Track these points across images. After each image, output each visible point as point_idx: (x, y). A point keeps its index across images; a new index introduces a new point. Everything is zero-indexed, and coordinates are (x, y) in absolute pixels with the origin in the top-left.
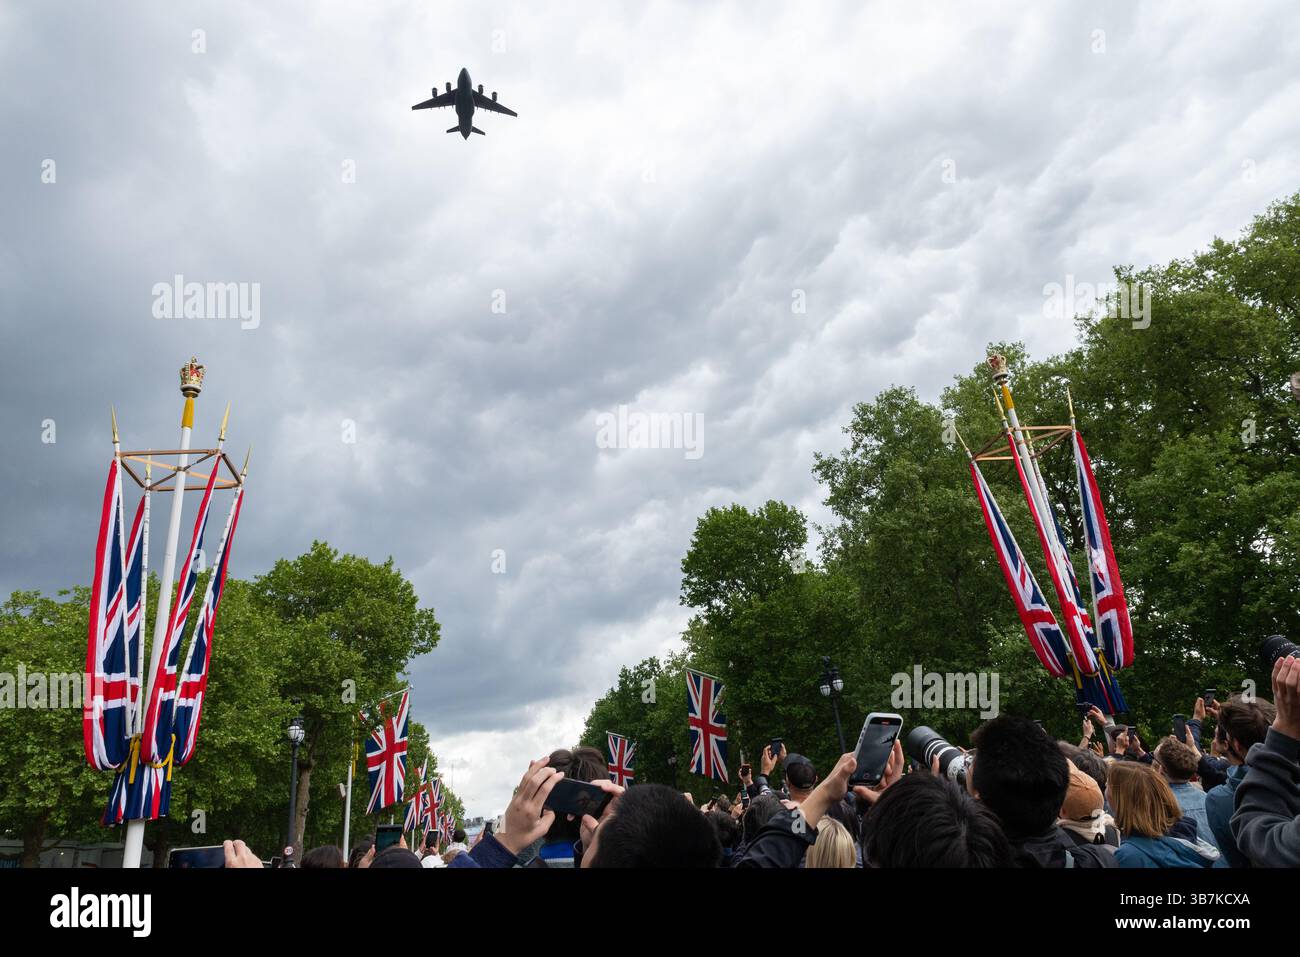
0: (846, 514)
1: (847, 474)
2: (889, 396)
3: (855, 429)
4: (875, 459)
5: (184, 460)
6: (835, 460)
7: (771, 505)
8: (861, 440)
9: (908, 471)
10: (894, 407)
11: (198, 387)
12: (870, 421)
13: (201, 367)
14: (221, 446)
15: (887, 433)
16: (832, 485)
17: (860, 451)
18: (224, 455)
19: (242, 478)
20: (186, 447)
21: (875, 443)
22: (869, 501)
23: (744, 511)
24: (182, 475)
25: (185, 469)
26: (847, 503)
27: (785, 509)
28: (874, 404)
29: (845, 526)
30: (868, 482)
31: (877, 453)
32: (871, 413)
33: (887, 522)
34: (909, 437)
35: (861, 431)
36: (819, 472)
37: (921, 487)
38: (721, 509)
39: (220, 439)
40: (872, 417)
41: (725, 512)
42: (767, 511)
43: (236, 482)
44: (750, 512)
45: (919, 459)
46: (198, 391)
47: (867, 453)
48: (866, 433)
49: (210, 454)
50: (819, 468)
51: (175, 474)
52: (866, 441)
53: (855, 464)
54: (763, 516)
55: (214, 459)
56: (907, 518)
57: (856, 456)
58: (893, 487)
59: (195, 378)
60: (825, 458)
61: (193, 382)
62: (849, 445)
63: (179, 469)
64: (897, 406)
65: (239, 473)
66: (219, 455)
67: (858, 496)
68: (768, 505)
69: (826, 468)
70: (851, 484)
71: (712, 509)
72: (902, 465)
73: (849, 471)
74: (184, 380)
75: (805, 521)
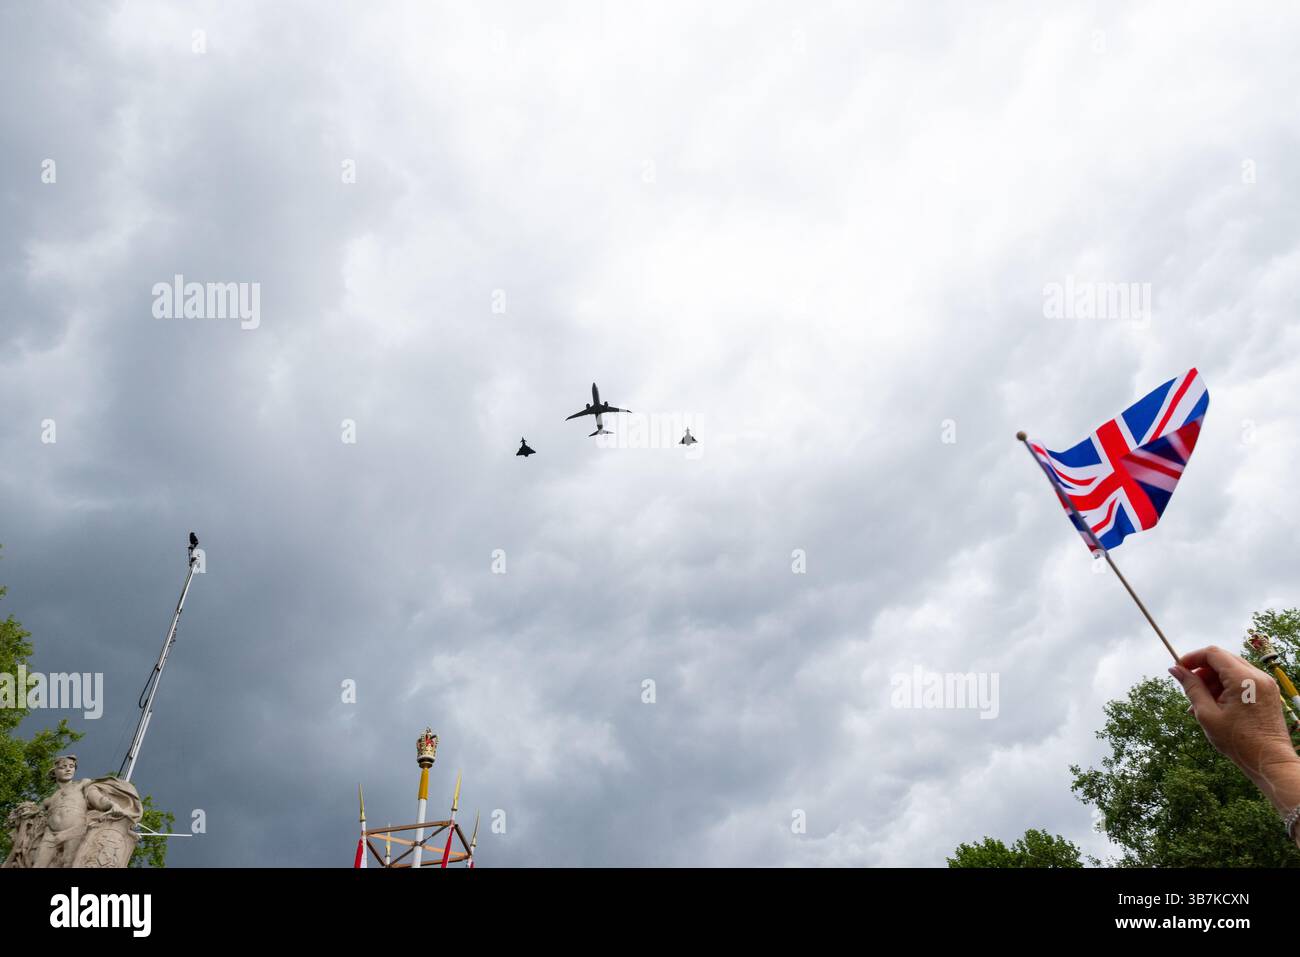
0: (1126, 841)
1: (1117, 791)
2: (1144, 691)
3: (1112, 733)
4: (1146, 769)
5: (420, 834)
6: (1098, 774)
7: (1032, 835)
8: (1123, 746)
9: (1192, 782)
10: (1154, 703)
11: (432, 757)
12: (1127, 721)
13: (434, 737)
14: (455, 817)
15: (1153, 736)
16: (1101, 805)
17: (1126, 760)
18: (456, 826)
19: (472, 848)
20: (422, 821)
21: (1140, 748)
22: (1152, 823)
23: (1001, 846)
24: (419, 850)
25: (421, 844)
26: (1125, 828)
27: (1050, 840)
28: (1127, 700)
29: (1129, 858)
30: (1144, 798)
31: (1147, 760)
32: (1127, 711)
33: (1183, 850)
34: (1182, 737)
35: (1119, 734)
36: (1081, 790)
37: (1214, 801)
38: (972, 846)
39: (453, 810)
40: (1128, 716)
41: (979, 849)
42: (1029, 844)
43: (467, 854)
44: (1008, 847)
45: (1202, 764)
46: (431, 761)
47: (1135, 761)
48: (1126, 736)
49: (444, 825)
50: (1080, 784)
51: (412, 850)
52: (1129, 746)
53: (1123, 777)
54: (1024, 850)
55: (447, 831)
56: (1209, 843)
57: (1121, 766)
58: (1178, 803)
59: (429, 748)
60: (1084, 771)
61: (428, 754)
62: (1110, 754)
63: (416, 844)
64: (1155, 701)
65: (469, 843)
66: (452, 826)
67: (1137, 817)
68: (1028, 836)
69: (1089, 785)
70: (1124, 802)
71: (962, 846)
72: (1183, 775)
73: (1118, 786)
74: (420, 751)
75: (1078, 854)
